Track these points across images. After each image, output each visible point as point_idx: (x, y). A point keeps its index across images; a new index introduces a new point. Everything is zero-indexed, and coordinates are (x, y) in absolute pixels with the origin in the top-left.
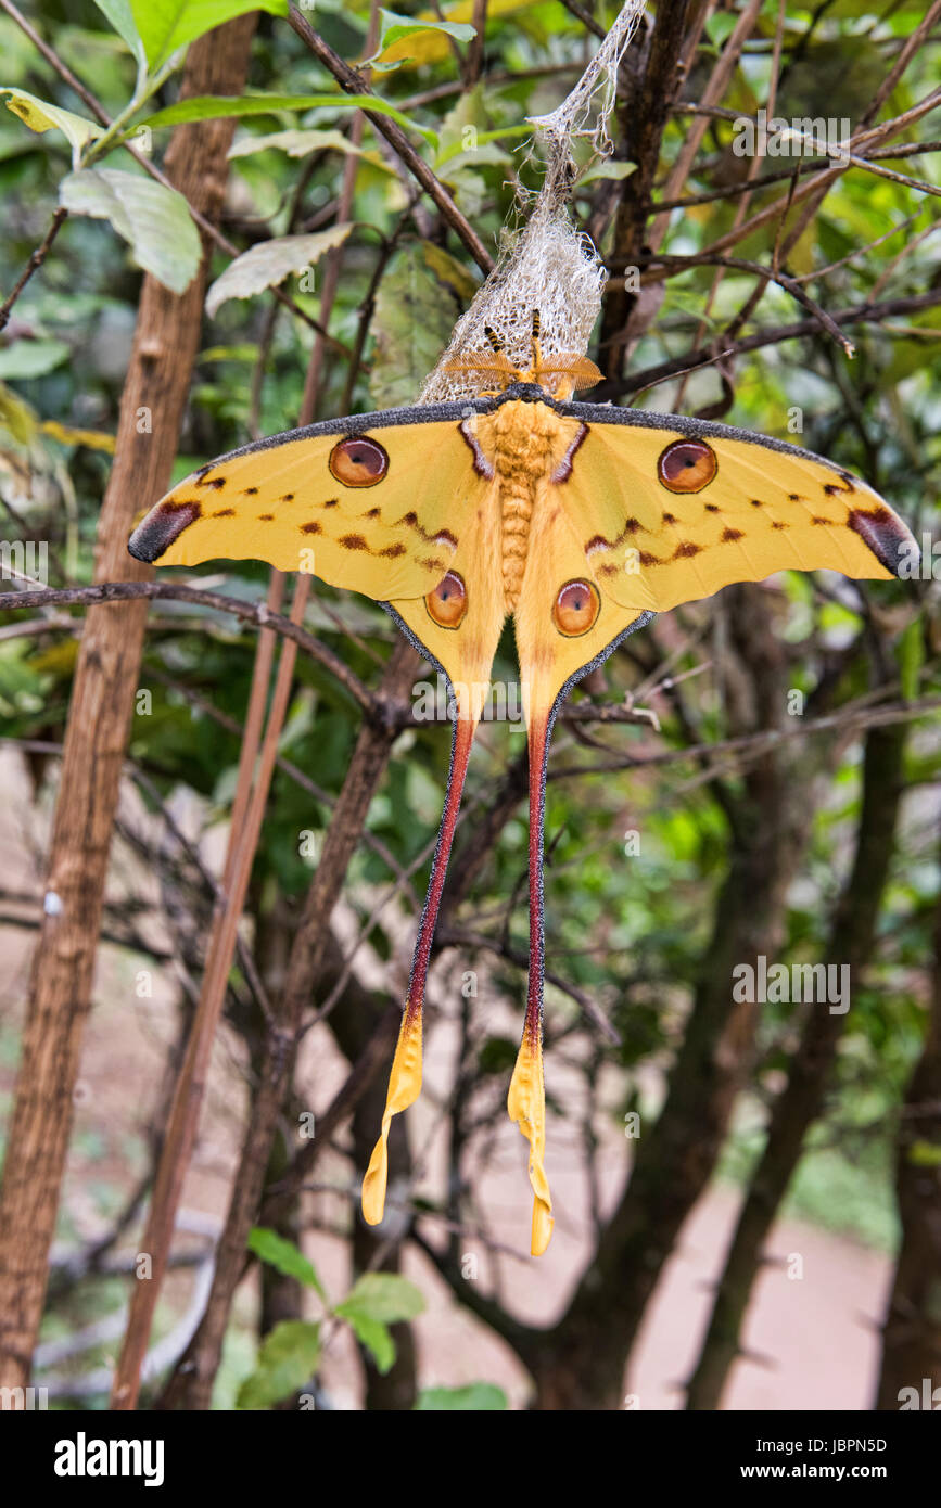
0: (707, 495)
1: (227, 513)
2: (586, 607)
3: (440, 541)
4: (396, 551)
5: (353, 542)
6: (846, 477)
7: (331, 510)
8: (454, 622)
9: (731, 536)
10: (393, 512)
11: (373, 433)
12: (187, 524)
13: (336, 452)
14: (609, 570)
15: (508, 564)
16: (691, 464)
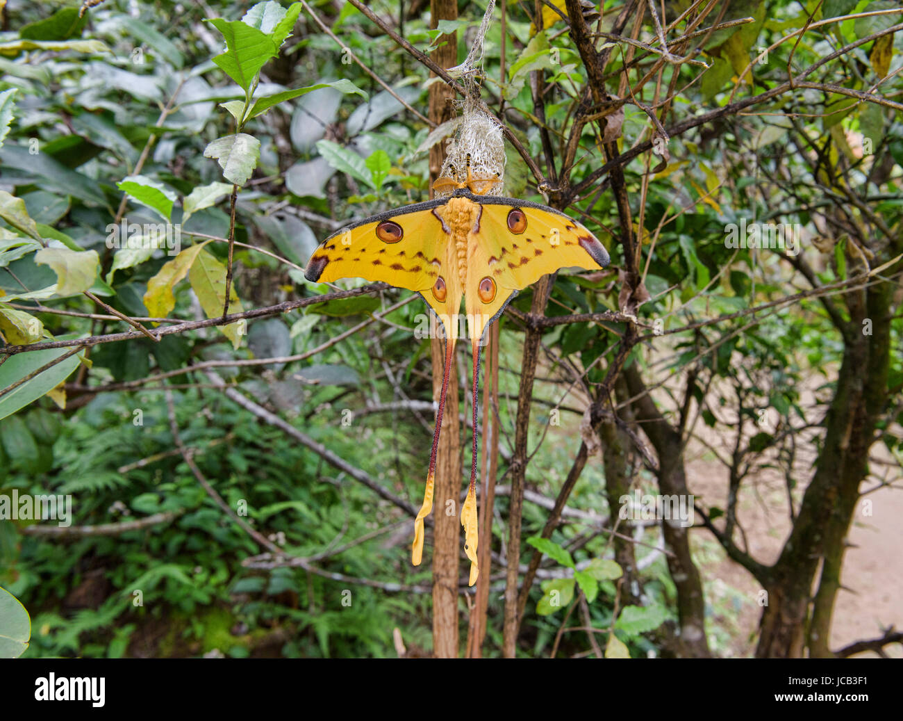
0: (527, 234)
1: (339, 259)
2: (491, 289)
3: (434, 263)
4: (417, 269)
5: (397, 267)
6: (573, 221)
7: (383, 254)
8: (442, 299)
9: (538, 252)
10: (410, 253)
11: (392, 219)
12: (325, 266)
13: (378, 229)
14: (498, 272)
15: (461, 272)
16: (518, 220)
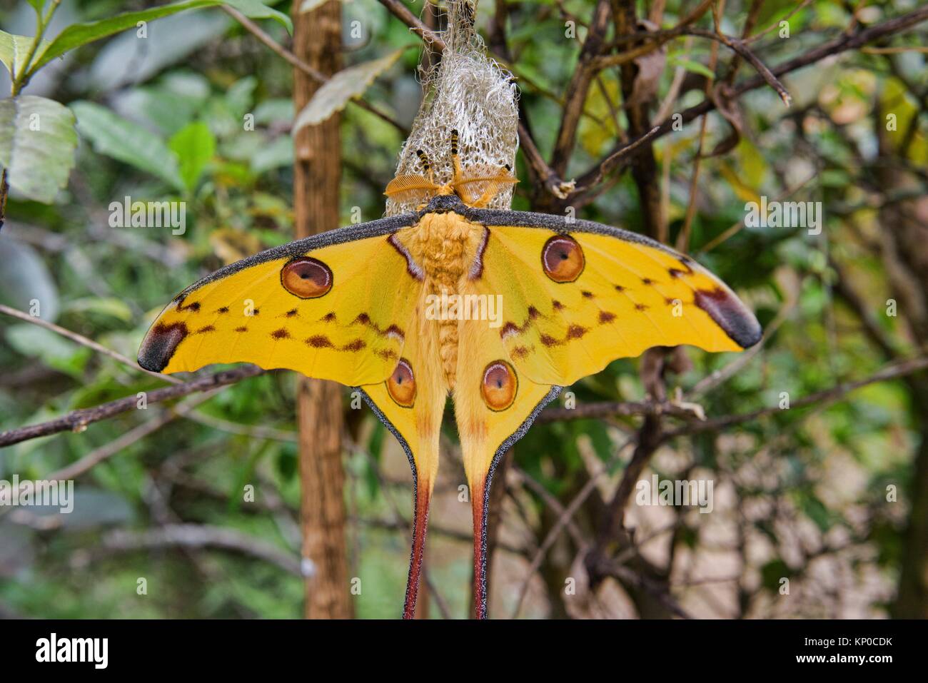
0: (583, 283)
1: (208, 329)
2: (506, 384)
3: (391, 335)
4: (357, 346)
5: (318, 342)
6: (684, 261)
7: (293, 318)
8: (407, 401)
9: (606, 318)
10: (346, 314)
11: (313, 254)
12: (179, 341)
13: (284, 273)
14: (521, 352)
15: (445, 351)
16: (565, 257)
